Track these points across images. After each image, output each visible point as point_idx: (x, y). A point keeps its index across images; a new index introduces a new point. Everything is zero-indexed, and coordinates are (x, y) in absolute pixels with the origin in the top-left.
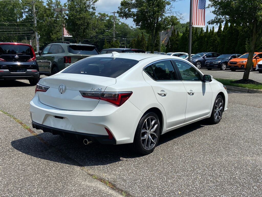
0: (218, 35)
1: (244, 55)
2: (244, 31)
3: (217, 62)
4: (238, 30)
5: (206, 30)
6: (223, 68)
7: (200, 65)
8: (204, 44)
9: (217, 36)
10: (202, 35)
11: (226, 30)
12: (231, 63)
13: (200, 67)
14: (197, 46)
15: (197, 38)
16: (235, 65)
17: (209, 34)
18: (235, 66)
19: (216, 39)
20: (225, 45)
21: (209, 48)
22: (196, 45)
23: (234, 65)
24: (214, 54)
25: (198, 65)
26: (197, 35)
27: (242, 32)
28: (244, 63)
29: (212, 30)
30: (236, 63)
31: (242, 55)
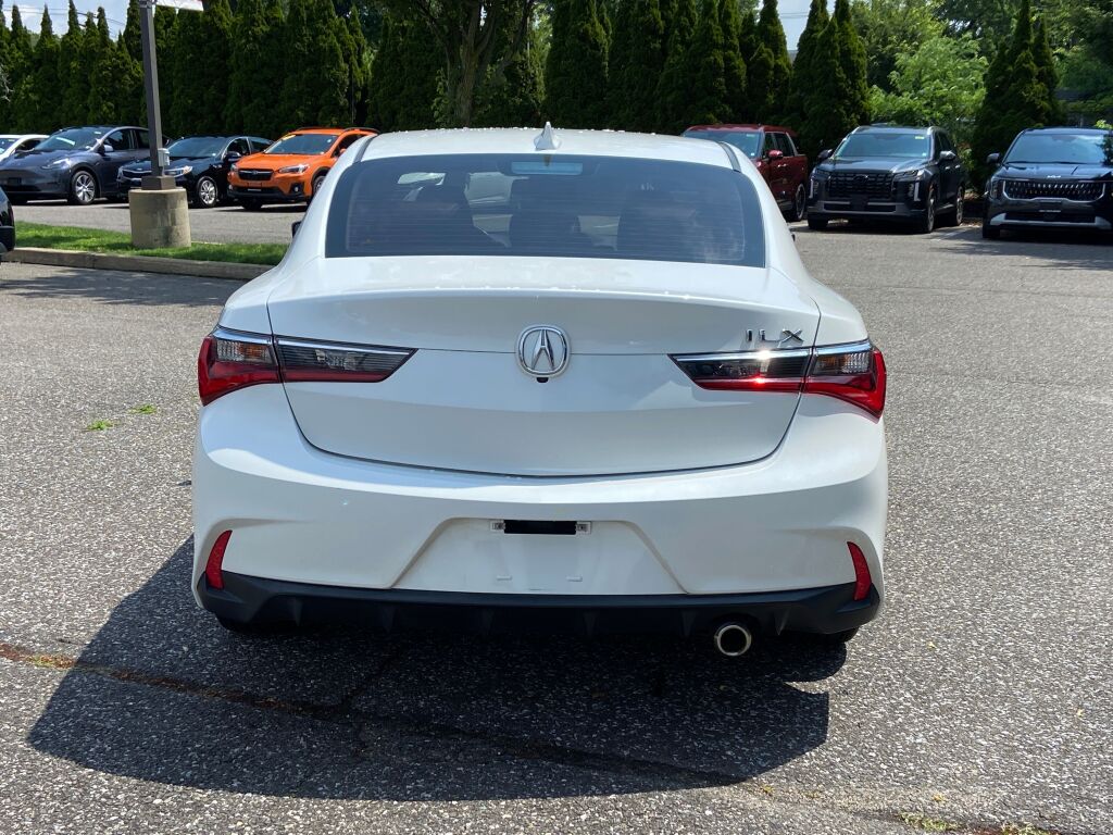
0: (129, 48)
1: (285, 138)
2: (255, 37)
3: (178, 173)
4: (224, 29)
5: (70, 23)
6: (204, 197)
7: (91, 183)
8: (69, 86)
9: (126, 54)
10: (49, 46)
11: (165, 28)
12: (243, 175)
13: (92, 194)
14: (33, 97)
15: (29, 56)
16: (265, 184)
17: (88, 42)
18: (264, 190)
19: (124, 65)
20: (175, 94)
21: (98, 107)
22: (26, 92)
23: (259, 182)
24: (142, 135)
25: (79, 185)
26: (27, 46)
27: (243, 41)
28: (301, 173)
29: (96, 21)
30: (266, 175)
31: (279, 143)
